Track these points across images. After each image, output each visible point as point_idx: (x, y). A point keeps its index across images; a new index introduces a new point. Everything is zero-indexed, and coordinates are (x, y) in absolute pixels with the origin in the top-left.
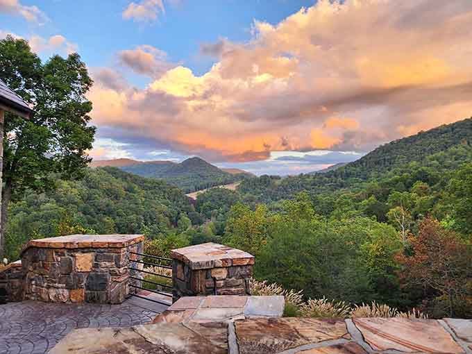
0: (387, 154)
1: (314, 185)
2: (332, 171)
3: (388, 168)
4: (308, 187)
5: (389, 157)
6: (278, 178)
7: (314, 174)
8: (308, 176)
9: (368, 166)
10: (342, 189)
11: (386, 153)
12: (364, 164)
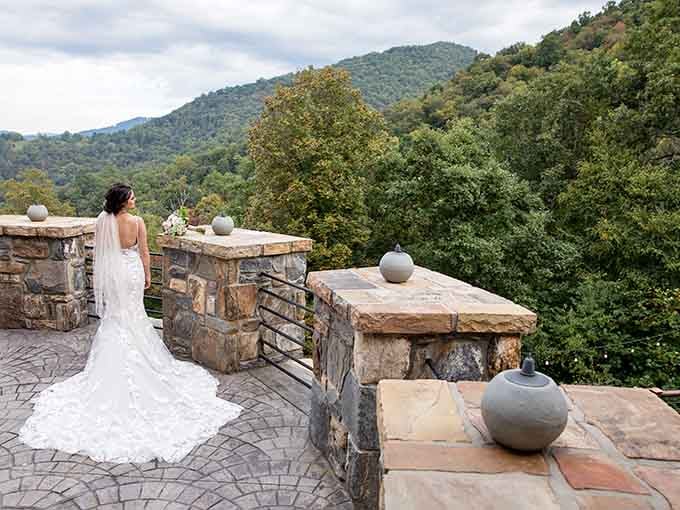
0: (213, 109)
1: (91, 154)
2: (124, 132)
3: (212, 132)
4: (81, 157)
5: (214, 115)
6: (18, 138)
7: (91, 135)
8: (78, 137)
9: (181, 127)
10: (140, 164)
11: (211, 107)
12: (176, 124)
